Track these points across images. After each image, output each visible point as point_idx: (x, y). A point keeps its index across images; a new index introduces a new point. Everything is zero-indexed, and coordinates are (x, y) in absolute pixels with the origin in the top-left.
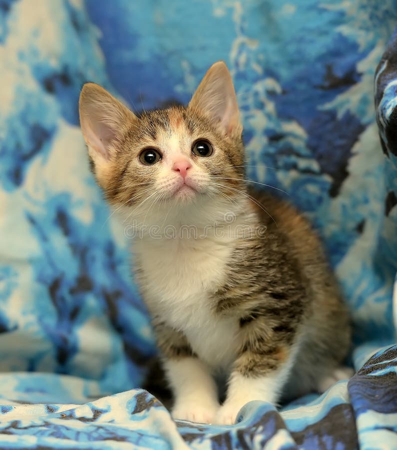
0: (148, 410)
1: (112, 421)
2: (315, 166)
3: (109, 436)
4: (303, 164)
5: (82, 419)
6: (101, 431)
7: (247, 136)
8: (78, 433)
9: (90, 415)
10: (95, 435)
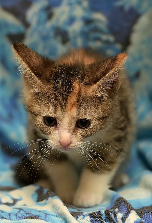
0: (47, 199)
1: (25, 205)
2: (111, 38)
3: (28, 215)
4: (104, 37)
5: (7, 204)
6: (22, 212)
7: (72, 20)
8: (9, 214)
9: (11, 202)
10: (20, 215)
